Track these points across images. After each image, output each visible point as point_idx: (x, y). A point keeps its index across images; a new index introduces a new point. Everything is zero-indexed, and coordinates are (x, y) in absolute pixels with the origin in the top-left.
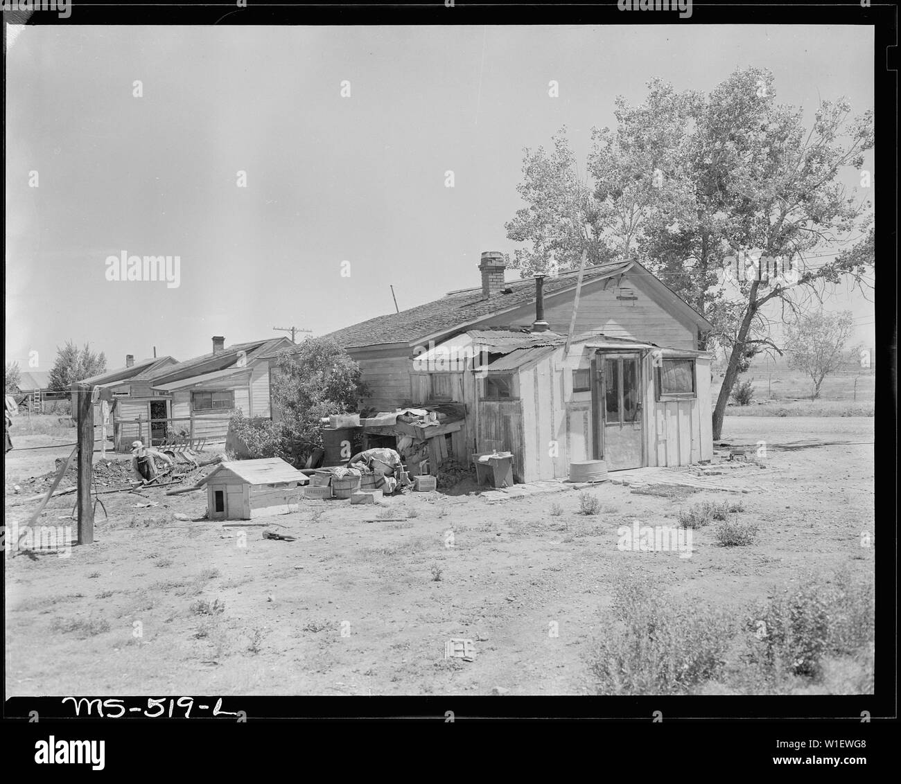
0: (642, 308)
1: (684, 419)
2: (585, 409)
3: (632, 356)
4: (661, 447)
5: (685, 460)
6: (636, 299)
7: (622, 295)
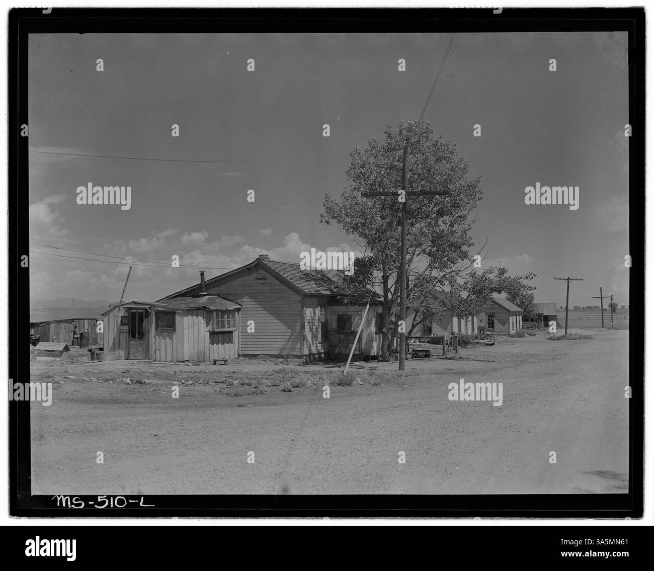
0: (270, 283)
1: (168, 341)
2: (126, 332)
3: (142, 311)
4: (158, 352)
5: (169, 359)
6: (266, 279)
7: (259, 277)
